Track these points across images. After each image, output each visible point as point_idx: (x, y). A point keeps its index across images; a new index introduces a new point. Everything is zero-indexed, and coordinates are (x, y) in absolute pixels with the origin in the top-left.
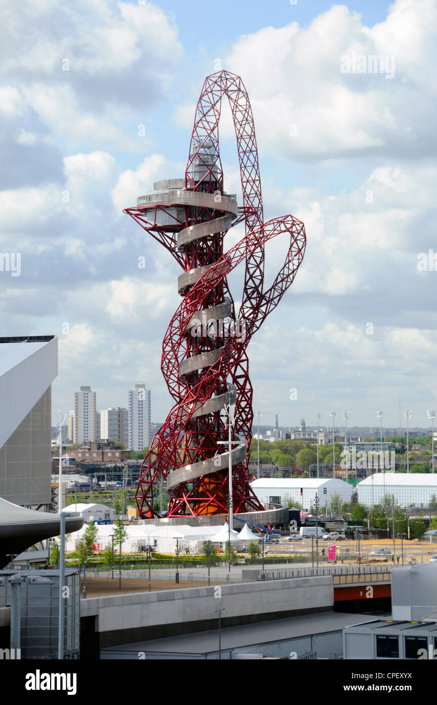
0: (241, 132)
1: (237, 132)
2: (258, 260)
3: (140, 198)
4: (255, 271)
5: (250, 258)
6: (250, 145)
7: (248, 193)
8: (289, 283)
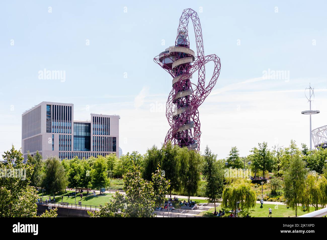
0: (195, 23)
1: (194, 23)
2: (203, 70)
3: (160, 55)
4: (202, 75)
5: (200, 70)
6: (199, 28)
7: (198, 46)
8: (214, 85)
